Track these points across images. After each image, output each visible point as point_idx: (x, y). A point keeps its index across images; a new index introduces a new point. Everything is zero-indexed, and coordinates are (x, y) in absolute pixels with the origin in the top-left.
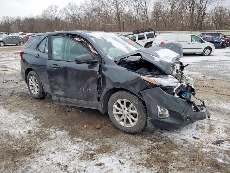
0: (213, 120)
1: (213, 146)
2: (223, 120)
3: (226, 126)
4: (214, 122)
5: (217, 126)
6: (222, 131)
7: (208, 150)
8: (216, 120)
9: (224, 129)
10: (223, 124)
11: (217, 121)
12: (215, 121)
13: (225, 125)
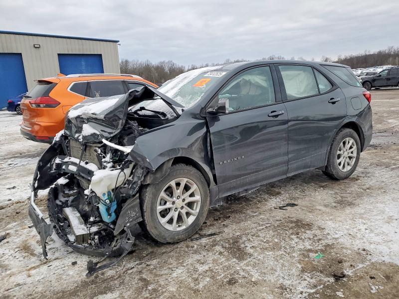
0: (38, 266)
1: (7, 232)
2: (20, 279)
3: (6, 269)
4: (33, 265)
5: (22, 259)
6: (7, 257)
7: (10, 226)
8: (33, 272)
9: (6, 262)
10: (13, 270)
11: (29, 270)
12: (34, 268)
13: (8, 272)
